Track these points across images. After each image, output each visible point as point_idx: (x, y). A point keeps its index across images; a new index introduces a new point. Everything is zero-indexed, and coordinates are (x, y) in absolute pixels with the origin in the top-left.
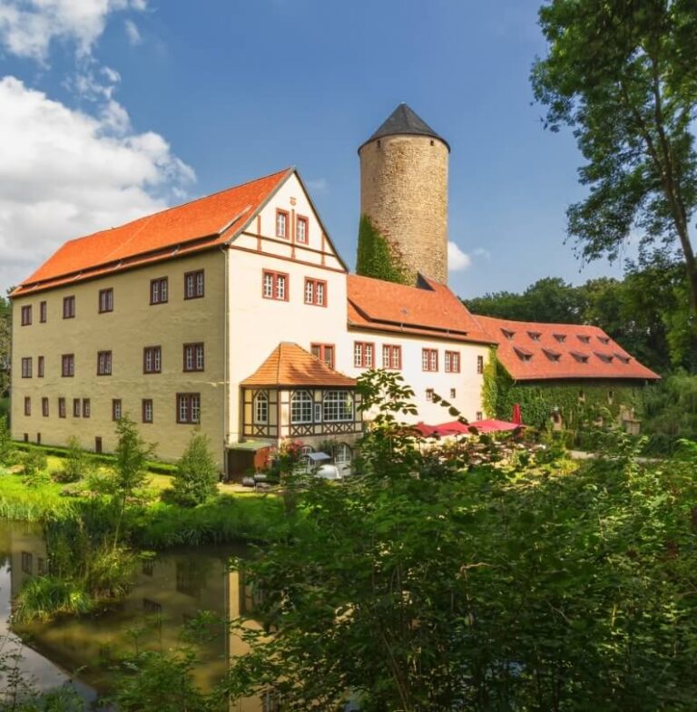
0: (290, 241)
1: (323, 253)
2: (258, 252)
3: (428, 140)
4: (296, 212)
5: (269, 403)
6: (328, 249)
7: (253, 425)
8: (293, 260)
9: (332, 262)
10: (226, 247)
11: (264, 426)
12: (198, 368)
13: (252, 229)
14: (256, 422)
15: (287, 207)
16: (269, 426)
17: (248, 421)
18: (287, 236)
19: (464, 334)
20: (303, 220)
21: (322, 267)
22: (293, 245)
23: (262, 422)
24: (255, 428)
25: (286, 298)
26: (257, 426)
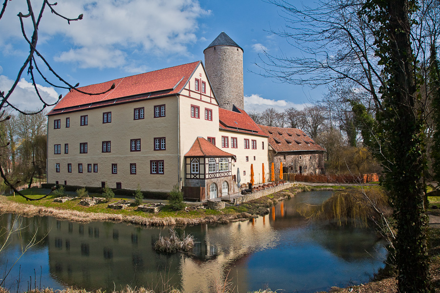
0: (200, 92)
1: (211, 97)
2: (189, 97)
3: (236, 48)
4: (202, 80)
5: (200, 164)
6: (212, 96)
7: (191, 174)
8: (201, 100)
9: (214, 101)
10: (179, 95)
11: (197, 174)
12: (162, 149)
13: (187, 87)
14: (192, 172)
15: (199, 78)
16: (199, 174)
17: (188, 172)
18: (198, 90)
19: (257, 132)
20: (204, 83)
21: (210, 103)
22: (200, 94)
23: (195, 172)
24: (192, 175)
25: (199, 117)
26: (193, 174)
